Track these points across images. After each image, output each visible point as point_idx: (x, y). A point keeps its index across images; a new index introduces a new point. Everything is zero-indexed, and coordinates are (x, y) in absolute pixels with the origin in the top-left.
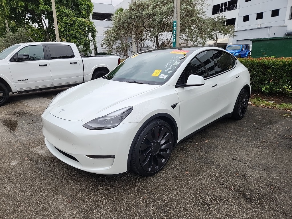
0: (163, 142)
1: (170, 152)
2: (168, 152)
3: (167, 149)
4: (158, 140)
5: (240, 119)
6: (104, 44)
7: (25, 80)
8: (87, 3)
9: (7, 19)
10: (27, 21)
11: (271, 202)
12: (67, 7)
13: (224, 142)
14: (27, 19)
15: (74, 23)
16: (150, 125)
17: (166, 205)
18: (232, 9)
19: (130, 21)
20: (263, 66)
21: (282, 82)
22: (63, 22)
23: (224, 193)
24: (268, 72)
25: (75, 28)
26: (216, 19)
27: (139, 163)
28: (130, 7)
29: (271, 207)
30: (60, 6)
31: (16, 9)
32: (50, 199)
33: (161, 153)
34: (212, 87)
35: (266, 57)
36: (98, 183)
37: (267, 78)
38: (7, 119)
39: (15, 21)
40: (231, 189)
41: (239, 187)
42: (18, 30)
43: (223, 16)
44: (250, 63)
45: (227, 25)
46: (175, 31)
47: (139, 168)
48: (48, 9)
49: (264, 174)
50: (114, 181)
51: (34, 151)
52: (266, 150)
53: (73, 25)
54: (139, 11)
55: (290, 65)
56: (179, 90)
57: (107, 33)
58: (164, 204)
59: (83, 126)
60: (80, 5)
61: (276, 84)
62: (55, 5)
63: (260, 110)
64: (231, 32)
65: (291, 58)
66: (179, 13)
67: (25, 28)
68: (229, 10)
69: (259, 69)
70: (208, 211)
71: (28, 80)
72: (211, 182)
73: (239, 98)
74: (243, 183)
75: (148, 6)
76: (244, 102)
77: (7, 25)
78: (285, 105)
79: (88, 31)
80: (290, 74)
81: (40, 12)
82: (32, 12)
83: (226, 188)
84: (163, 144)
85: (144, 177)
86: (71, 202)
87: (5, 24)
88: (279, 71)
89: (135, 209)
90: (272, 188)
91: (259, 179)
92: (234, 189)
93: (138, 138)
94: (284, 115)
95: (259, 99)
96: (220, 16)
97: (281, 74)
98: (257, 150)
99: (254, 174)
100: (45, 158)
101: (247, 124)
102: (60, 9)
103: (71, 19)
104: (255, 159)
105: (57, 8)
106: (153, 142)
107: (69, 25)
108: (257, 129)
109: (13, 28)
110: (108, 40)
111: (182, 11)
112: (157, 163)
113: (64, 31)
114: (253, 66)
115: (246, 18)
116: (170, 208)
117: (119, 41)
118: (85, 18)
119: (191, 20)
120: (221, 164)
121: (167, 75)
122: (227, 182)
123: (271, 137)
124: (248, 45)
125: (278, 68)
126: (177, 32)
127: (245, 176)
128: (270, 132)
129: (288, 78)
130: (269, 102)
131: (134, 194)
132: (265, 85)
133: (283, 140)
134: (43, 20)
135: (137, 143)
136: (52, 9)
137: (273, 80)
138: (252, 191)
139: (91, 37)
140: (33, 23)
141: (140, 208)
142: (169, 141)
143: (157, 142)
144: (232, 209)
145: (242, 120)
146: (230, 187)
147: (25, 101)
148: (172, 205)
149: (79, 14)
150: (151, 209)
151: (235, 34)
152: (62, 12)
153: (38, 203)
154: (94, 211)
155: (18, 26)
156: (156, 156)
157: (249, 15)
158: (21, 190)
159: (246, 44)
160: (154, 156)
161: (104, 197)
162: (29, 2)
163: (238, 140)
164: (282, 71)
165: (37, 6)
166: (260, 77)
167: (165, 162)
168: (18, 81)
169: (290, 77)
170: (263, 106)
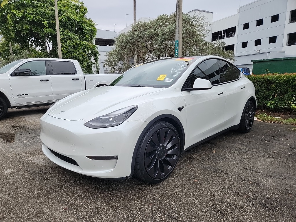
0: (169, 146)
1: (176, 158)
2: (174, 158)
3: (174, 155)
4: (164, 143)
5: (248, 132)
6: (107, 64)
7: (25, 95)
8: (91, 28)
9: (11, 42)
10: (31, 43)
11: (291, 209)
12: (71, 30)
13: (233, 153)
14: (31, 42)
15: (78, 46)
16: (156, 126)
17: (174, 213)
18: (231, 36)
19: (133, 41)
20: (267, 81)
21: (287, 97)
22: (67, 45)
23: (239, 201)
24: (273, 87)
25: (78, 51)
26: (216, 44)
27: (144, 167)
28: (133, 28)
29: (292, 215)
30: (64, 29)
31: (21, 32)
32: (45, 206)
33: (168, 158)
34: (219, 94)
35: (269, 73)
36: (98, 191)
37: (271, 93)
38: (3, 132)
39: (19, 44)
40: (246, 196)
41: (254, 194)
42: (21, 53)
43: (223, 42)
44: (254, 79)
45: (226, 50)
46: (178, 50)
47: (143, 172)
48: (52, 32)
49: (279, 182)
50: (116, 189)
51: (29, 160)
52: (278, 159)
53: (76, 47)
54: (141, 32)
55: (294, 80)
56: (185, 93)
57: (110, 54)
58: (172, 211)
59: (84, 124)
60: (84, 30)
61: (281, 100)
62: (60, 29)
63: (267, 124)
64: (231, 57)
65: (294, 73)
66: (181, 33)
67: (29, 51)
68: (227, 37)
69: (263, 84)
70: (222, 219)
71: (28, 94)
72: (222, 190)
73: (246, 110)
74: (258, 191)
75: (150, 27)
76: (250, 115)
77: (11, 49)
78: (291, 120)
79: (91, 54)
80: (295, 88)
81: (44, 35)
82: (36, 36)
83: (240, 195)
84: (170, 149)
85: (149, 185)
86: (68, 209)
87: (8, 47)
88: (284, 86)
89: (139, 215)
90: (290, 195)
91: (275, 187)
92: (249, 196)
93: (143, 139)
94: (292, 129)
95: (265, 114)
96: (219, 42)
97: (285, 89)
98: (269, 160)
99: (269, 182)
100: (41, 166)
101: (254, 137)
102: (64, 32)
103: (74, 42)
104: (268, 169)
105: (61, 32)
106: (159, 145)
107: (72, 48)
108: (266, 141)
109: (16, 51)
110: (110, 61)
111: (183, 31)
112: (163, 170)
113: (67, 54)
114: (257, 81)
115: (245, 45)
116: (179, 215)
117: (121, 62)
118: (88, 41)
119: (192, 41)
120: (232, 173)
121: (173, 79)
122: (240, 190)
123: (281, 149)
124: (248, 68)
125: (282, 83)
126: (179, 51)
127: (259, 184)
128: (280, 144)
129: (293, 93)
130: (275, 117)
131: (139, 202)
132: (269, 101)
133: (295, 151)
134: (47, 42)
135: (142, 144)
136: (57, 33)
137: (278, 95)
138: (268, 198)
139: (94, 59)
140: (36, 46)
141: (146, 215)
142: (176, 146)
143: (163, 146)
144: (249, 217)
145: (249, 133)
146: (244, 195)
147: (24, 117)
148: (181, 212)
149: (83, 37)
150: (158, 216)
151: (234, 59)
152: (66, 35)
153: (31, 210)
154: (94, 218)
155: (22, 48)
156: (162, 161)
157: (247, 42)
158: (12, 198)
159: (246, 68)
160: (160, 161)
161: (104, 204)
162: (34, 26)
163: (247, 151)
164: (286, 86)
165: (42, 29)
166: (264, 92)
167: (171, 169)
168: (18, 95)
169: (295, 91)
170: (270, 121)
